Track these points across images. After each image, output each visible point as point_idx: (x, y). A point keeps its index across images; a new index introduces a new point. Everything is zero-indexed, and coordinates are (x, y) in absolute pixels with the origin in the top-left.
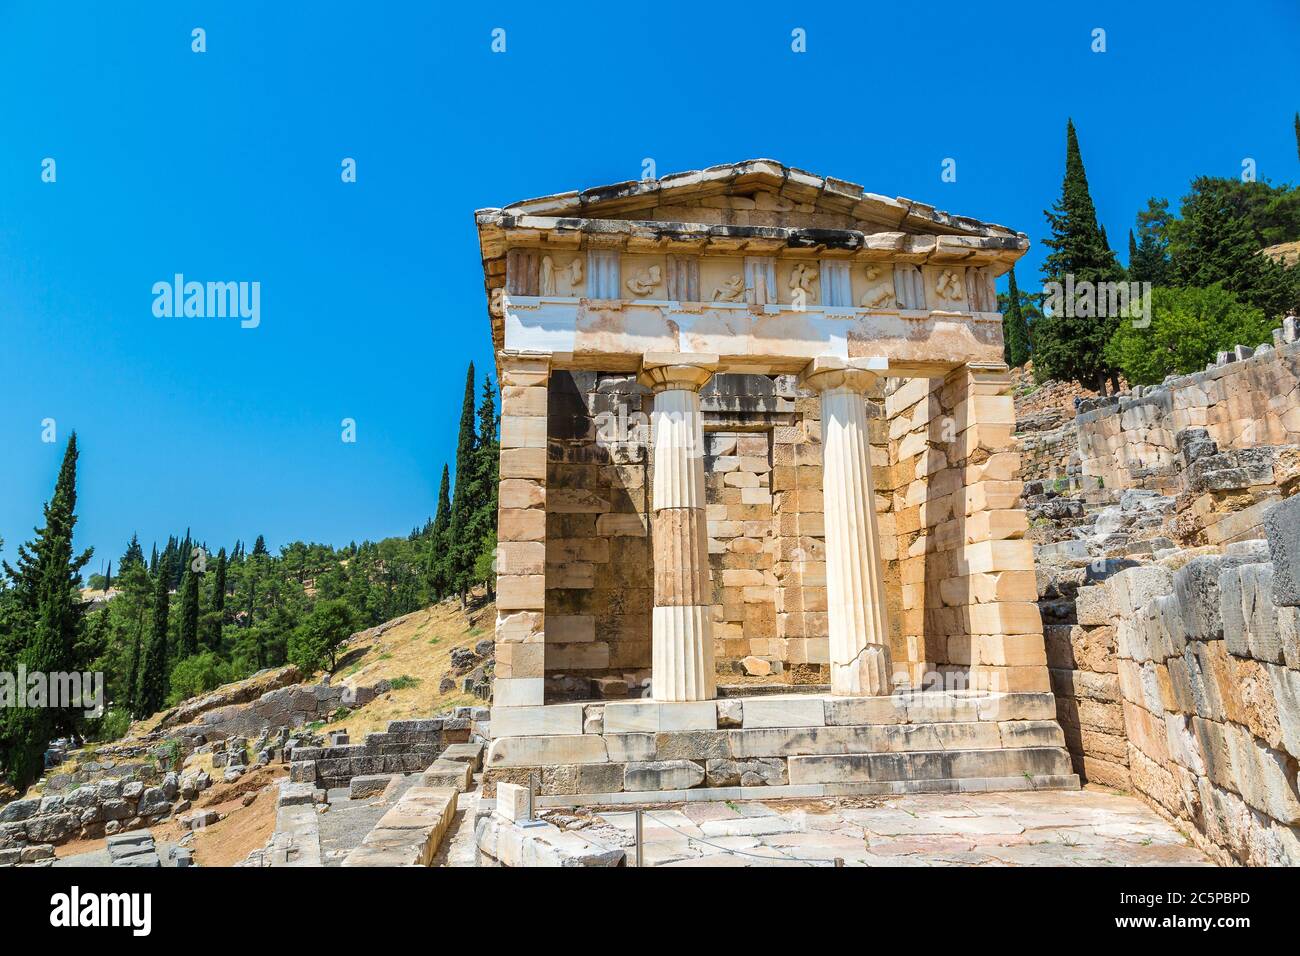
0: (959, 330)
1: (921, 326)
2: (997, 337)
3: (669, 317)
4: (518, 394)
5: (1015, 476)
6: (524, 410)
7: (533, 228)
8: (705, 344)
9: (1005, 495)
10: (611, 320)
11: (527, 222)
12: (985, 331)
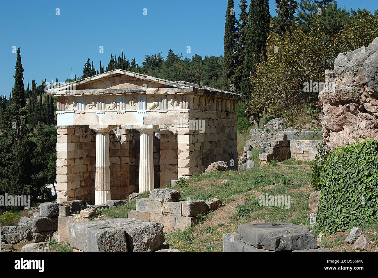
0: (175, 115)
1: (165, 114)
2: (186, 117)
3: (97, 115)
4: (60, 137)
5: (187, 158)
6: (62, 141)
7: (60, 94)
8: (106, 122)
9: (184, 163)
10: (82, 116)
11: (59, 92)
12: (183, 115)
